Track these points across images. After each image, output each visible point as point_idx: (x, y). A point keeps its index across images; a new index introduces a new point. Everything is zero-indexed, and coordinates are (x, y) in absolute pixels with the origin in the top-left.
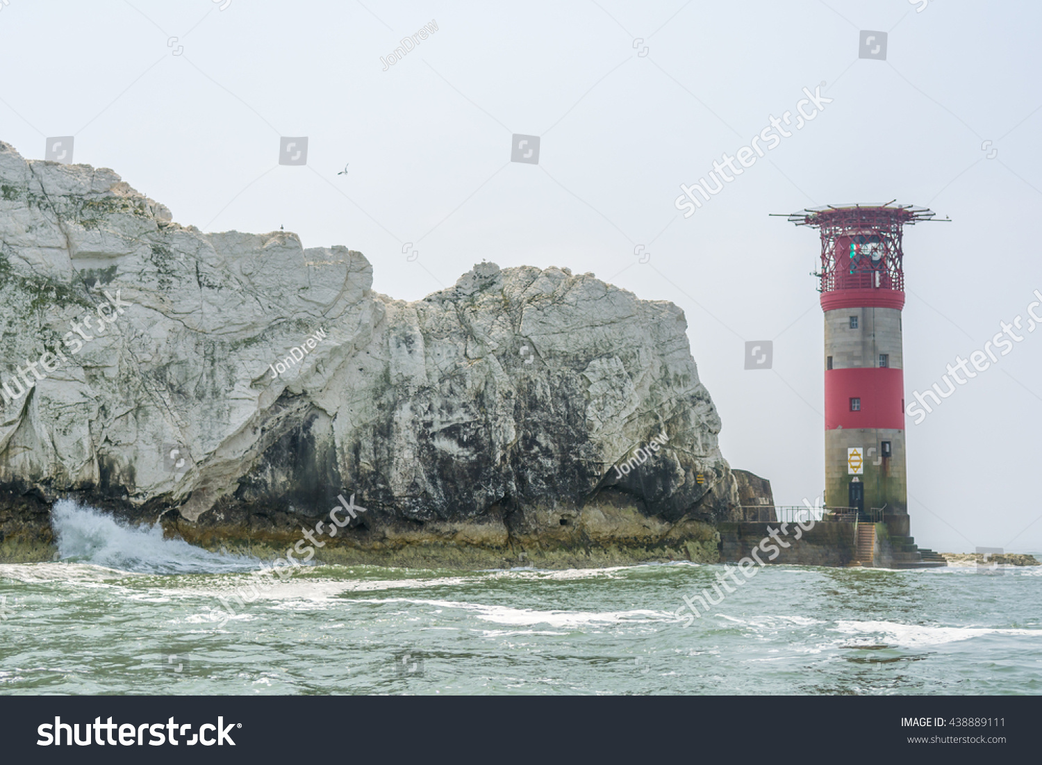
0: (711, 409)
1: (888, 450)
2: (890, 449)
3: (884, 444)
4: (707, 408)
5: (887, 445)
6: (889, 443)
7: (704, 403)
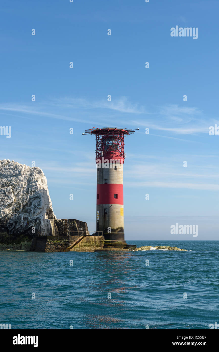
0: (40, 201)
1: (106, 211)
2: (107, 212)
3: (105, 209)
4: (39, 200)
5: (106, 210)
6: (107, 209)
7: (38, 199)
